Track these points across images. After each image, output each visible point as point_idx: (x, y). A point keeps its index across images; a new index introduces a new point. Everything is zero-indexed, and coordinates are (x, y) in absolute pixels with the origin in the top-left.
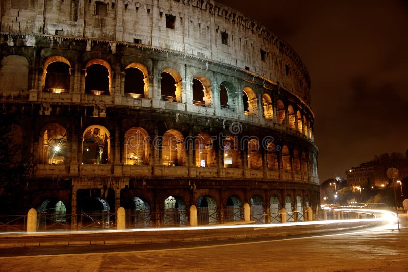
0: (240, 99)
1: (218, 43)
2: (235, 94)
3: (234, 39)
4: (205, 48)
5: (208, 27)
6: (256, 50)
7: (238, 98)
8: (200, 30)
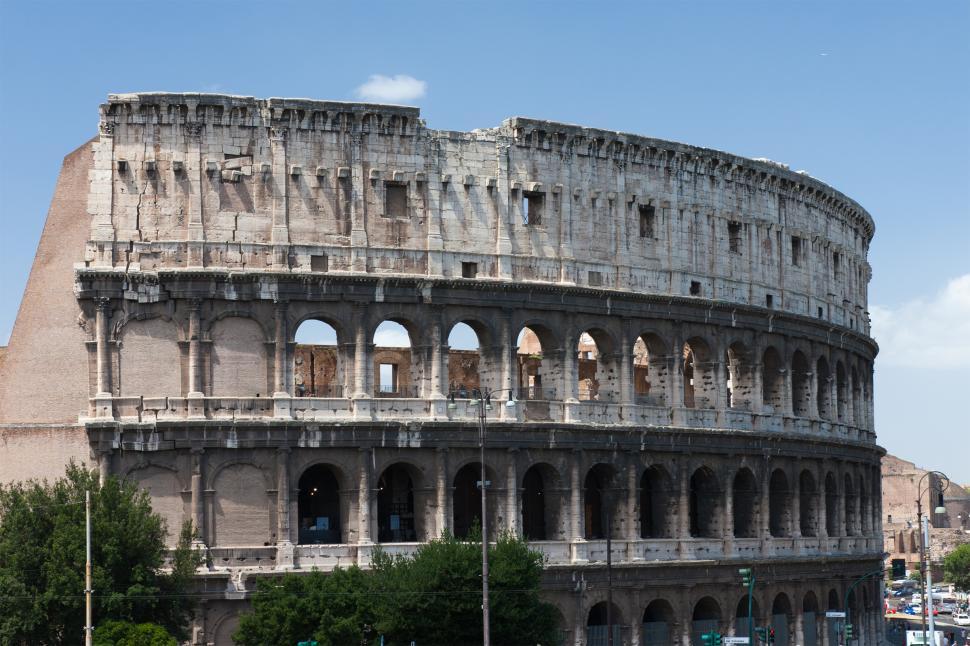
0: (676, 372)
1: (631, 238)
2: (665, 360)
3: (668, 218)
4: (605, 259)
5: (611, 201)
6: (717, 229)
7: (671, 369)
8: (594, 215)
